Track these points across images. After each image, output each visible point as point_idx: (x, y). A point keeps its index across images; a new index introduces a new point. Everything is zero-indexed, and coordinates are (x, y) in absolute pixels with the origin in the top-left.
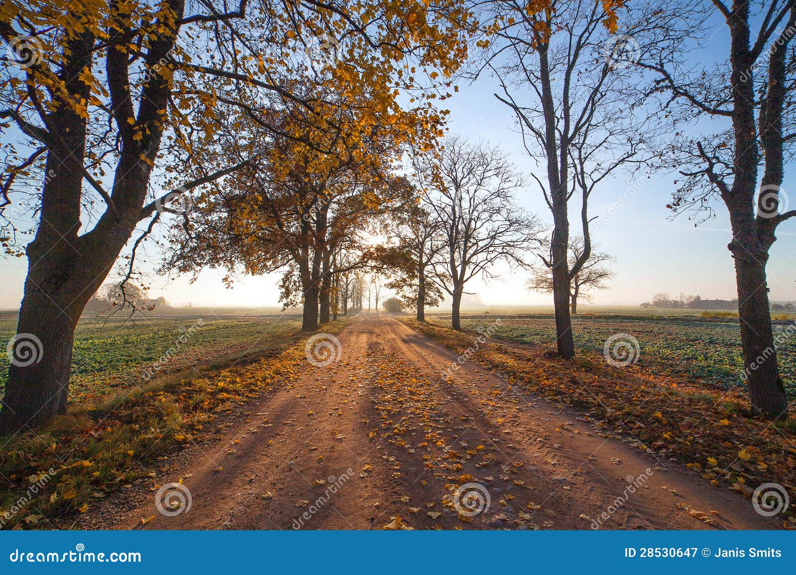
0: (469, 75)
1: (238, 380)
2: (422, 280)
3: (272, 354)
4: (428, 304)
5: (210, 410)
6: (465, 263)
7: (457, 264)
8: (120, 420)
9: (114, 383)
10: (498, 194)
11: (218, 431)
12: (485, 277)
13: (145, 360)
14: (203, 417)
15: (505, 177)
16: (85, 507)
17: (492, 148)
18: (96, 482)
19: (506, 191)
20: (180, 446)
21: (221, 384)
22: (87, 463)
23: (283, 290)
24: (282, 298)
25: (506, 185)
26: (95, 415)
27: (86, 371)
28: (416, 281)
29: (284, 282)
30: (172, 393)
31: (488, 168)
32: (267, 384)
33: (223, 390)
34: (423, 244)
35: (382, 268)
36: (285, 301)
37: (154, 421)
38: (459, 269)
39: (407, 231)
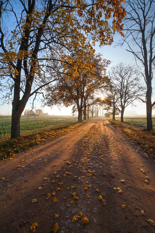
0: (120, 44)
1: (55, 133)
2: (114, 107)
3: (66, 127)
4: (116, 114)
5: (46, 139)
6: (125, 102)
7: (122, 102)
8: (29, 139)
9: (33, 132)
10: (135, 79)
11: (46, 143)
12: (132, 106)
13: (40, 128)
14: (44, 140)
15: (138, 74)
16: (20, 152)
17: (133, 65)
18: (22, 148)
19: (138, 78)
20: (37, 144)
21: (50, 133)
22: (21, 145)
23: (73, 111)
24: (72, 113)
25: (138, 76)
26: (24, 137)
27: (29, 130)
28: (112, 107)
29: (73, 108)
30: (40, 134)
31: (132, 71)
32: (61, 134)
33: (51, 135)
34: (114, 96)
35: (101, 104)
36: (73, 114)
37: (34, 139)
38: (123, 104)
39: (109, 92)
